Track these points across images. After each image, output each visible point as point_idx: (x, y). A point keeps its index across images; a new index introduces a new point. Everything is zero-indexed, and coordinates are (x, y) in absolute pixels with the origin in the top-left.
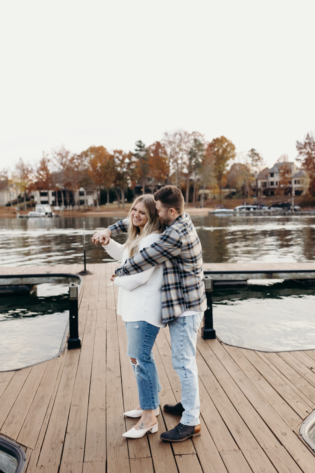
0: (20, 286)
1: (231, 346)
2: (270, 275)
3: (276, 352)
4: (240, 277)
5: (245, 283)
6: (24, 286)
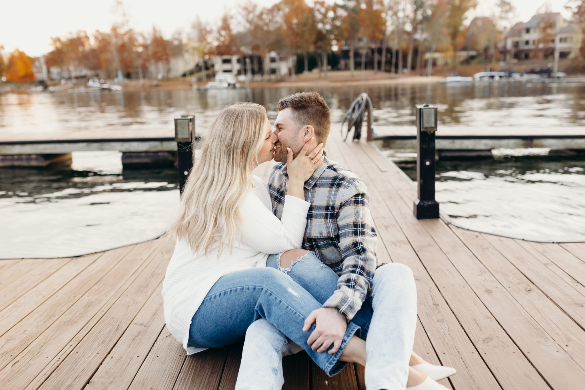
0: (161, 154)
1: (468, 230)
2: (529, 142)
3: (559, 243)
4: (481, 145)
5: (487, 154)
6: (166, 154)
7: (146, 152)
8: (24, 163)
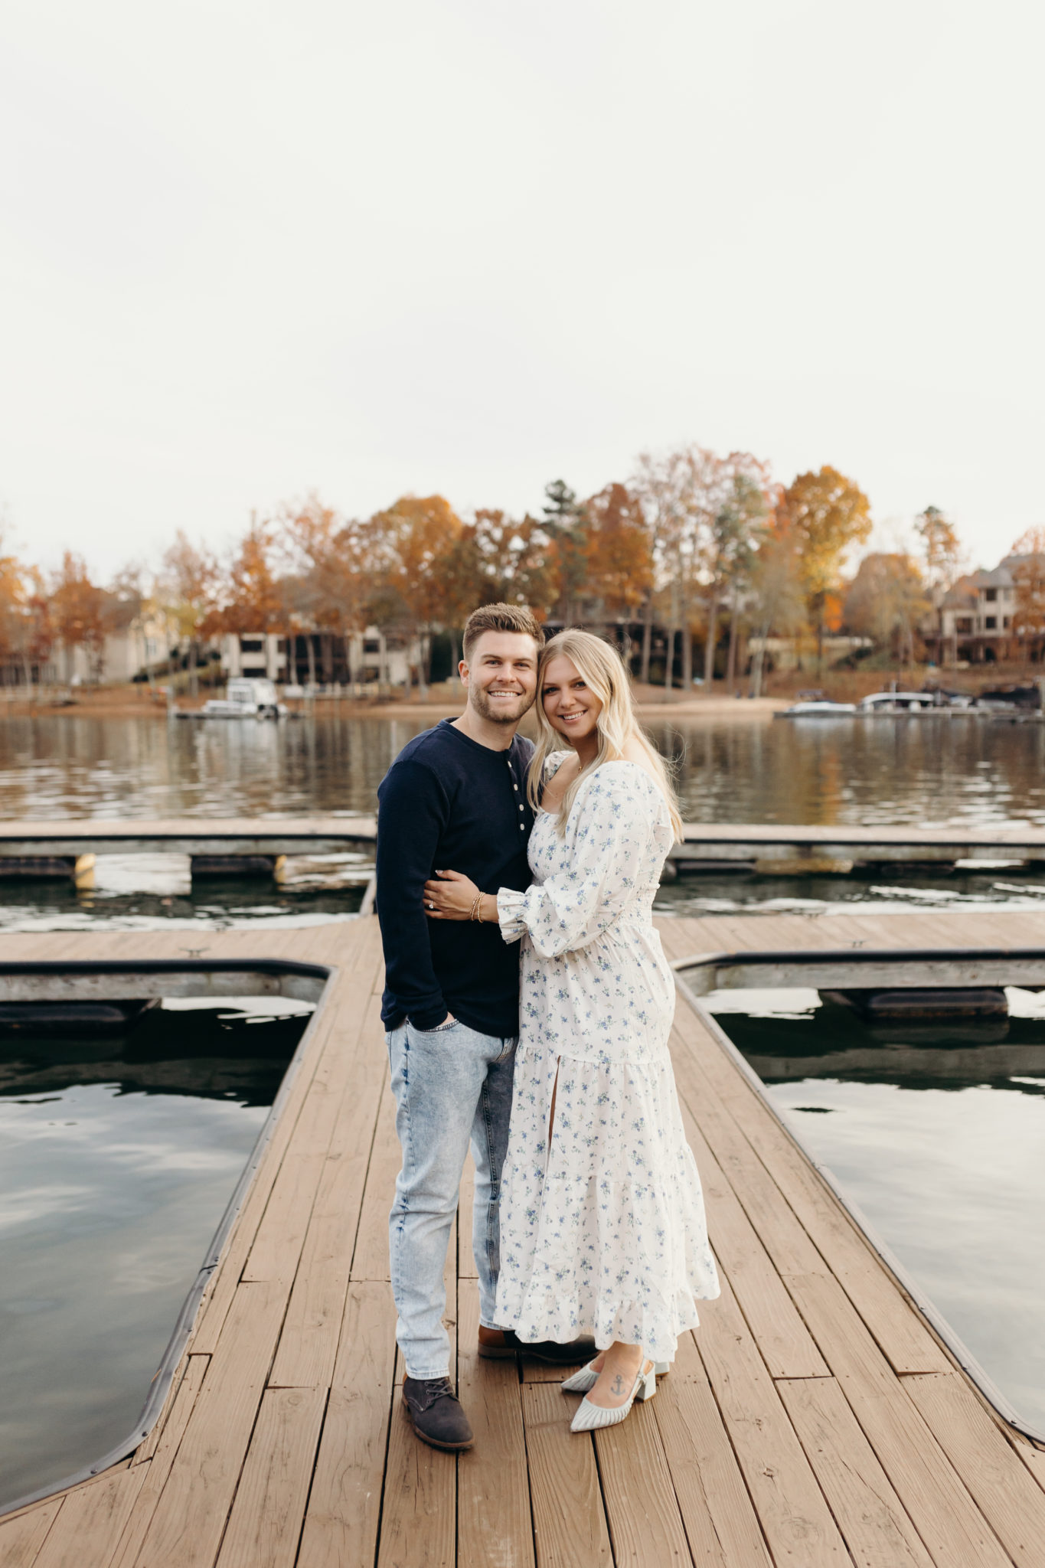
0: (252, 858)
4: (737, 852)
7: (232, 856)
8: (36, 871)
